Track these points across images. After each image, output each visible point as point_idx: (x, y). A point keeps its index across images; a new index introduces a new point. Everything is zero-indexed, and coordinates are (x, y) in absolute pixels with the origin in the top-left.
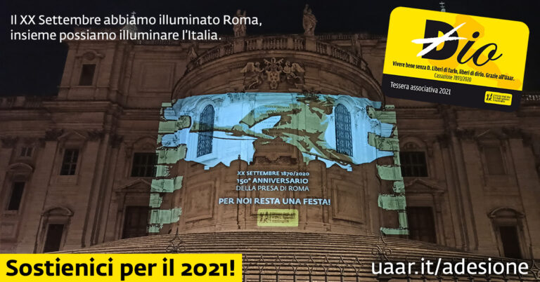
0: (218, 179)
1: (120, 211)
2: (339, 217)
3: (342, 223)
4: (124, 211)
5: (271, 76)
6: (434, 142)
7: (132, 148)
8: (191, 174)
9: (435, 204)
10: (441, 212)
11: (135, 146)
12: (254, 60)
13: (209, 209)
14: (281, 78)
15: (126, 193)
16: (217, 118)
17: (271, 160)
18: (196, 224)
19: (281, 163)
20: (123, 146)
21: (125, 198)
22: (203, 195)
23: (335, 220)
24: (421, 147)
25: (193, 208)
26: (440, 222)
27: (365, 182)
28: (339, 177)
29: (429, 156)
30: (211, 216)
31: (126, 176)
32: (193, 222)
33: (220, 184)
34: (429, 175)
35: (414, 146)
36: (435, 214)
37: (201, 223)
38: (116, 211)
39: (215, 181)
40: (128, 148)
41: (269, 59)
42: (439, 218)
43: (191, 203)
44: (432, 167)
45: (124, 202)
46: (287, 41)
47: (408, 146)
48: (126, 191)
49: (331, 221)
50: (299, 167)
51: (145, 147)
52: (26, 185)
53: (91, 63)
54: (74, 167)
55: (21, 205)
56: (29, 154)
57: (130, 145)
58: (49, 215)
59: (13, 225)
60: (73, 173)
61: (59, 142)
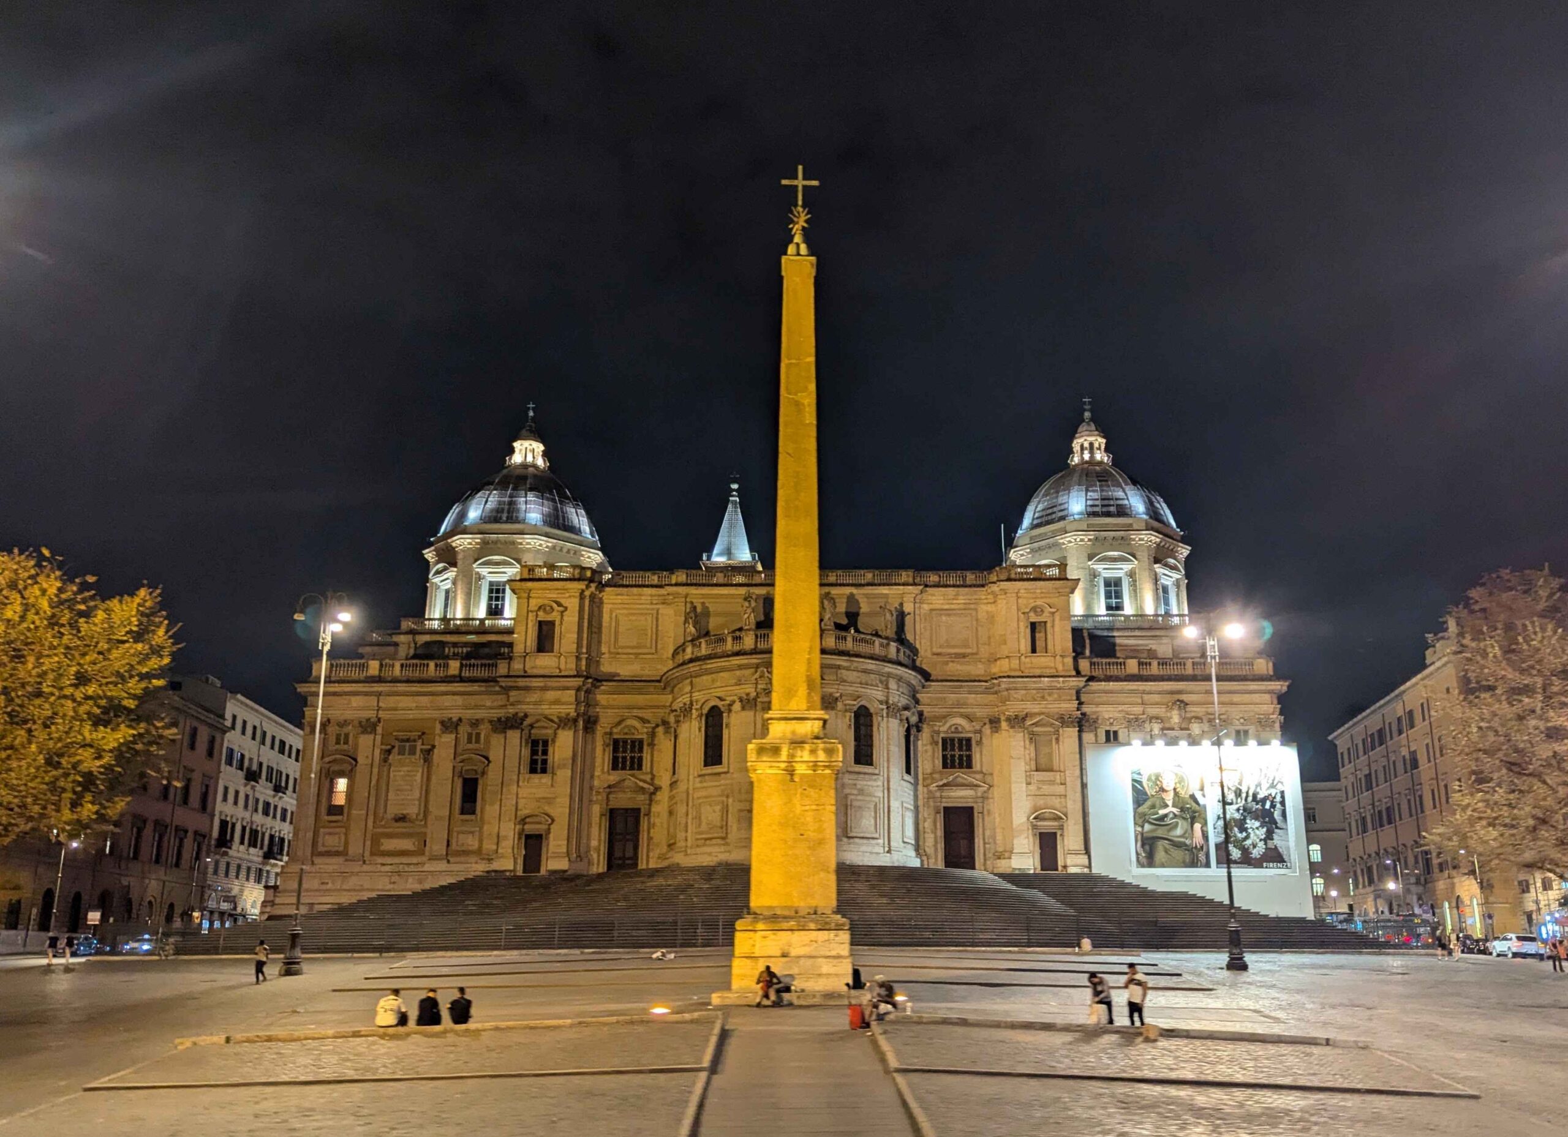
1: (602, 815)
2: (853, 834)
3: (857, 840)
4: (609, 815)
6: (983, 725)
7: (611, 734)
8: (699, 785)
9: (977, 803)
10: (983, 813)
11: (615, 730)
15: (609, 793)
16: (727, 725)
18: (708, 842)
20: (599, 731)
21: (608, 799)
22: (715, 812)
23: (849, 838)
24: (968, 730)
25: (705, 824)
26: (981, 825)
27: (886, 792)
28: (855, 792)
29: (977, 743)
30: (724, 835)
31: (606, 770)
32: (705, 839)
34: (973, 767)
35: (960, 729)
36: (975, 815)
38: (599, 815)
39: (728, 797)
40: (606, 733)
42: (980, 820)
44: (978, 756)
45: (607, 804)
47: (953, 730)
48: (609, 789)
51: (625, 731)
52: (480, 782)
53: (549, 618)
54: (545, 762)
55: (478, 810)
56: (478, 741)
57: (608, 730)
58: (525, 824)
59: (472, 833)
60: (544, 771)
61: (522, 730)
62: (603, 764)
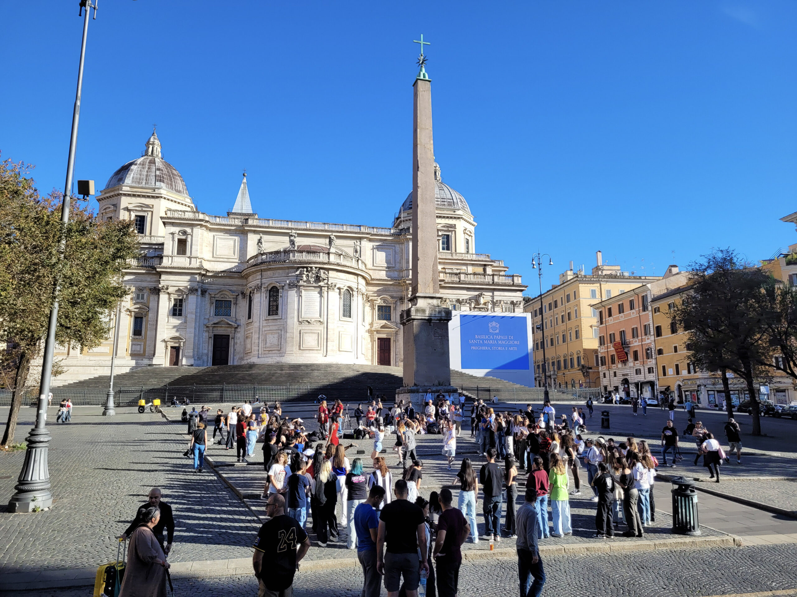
0: (283, 330)
1: (210, 338)
4: (213, 337)
5: (311, 276)
8: (265, 324)
11: (217, 296)
12: (303, 268)
13: (278, 345)
14: (316, 277)
15: (214, 327)
16: (281, 296)
17: (310, 322)
19: (315, 324)
20: (207, 295)
21: (213, 330)
25: (268, 343)
31: (212, 315)
33: (284, 333)
34: (392, 319)
37: (274, 352)
38: (207, 337)
40: (211, 297)
41: (311, 268)
43: (266, 340)
45: (212, 332)
46: (319, 254)
47: (382, 303)
48: (213, 325)
49: (338, 352)
50: (324, 326)
51: (222, 296)
52: (144, 319)
54: (181, 310)
55: (143, 333)
57: (213, 296)
59: (140, 345)
60: (180, 315)
62: (210, 313)
